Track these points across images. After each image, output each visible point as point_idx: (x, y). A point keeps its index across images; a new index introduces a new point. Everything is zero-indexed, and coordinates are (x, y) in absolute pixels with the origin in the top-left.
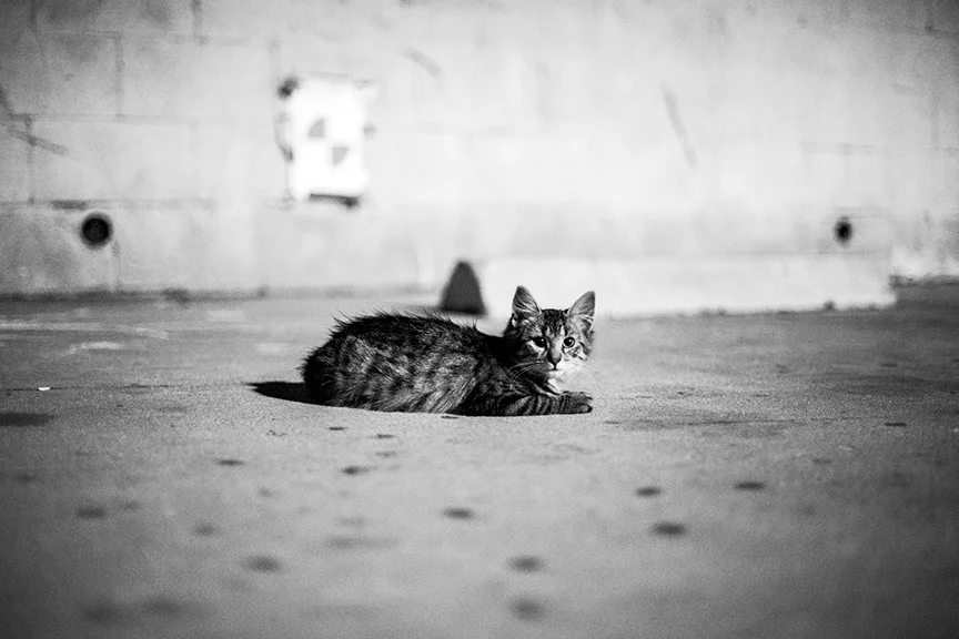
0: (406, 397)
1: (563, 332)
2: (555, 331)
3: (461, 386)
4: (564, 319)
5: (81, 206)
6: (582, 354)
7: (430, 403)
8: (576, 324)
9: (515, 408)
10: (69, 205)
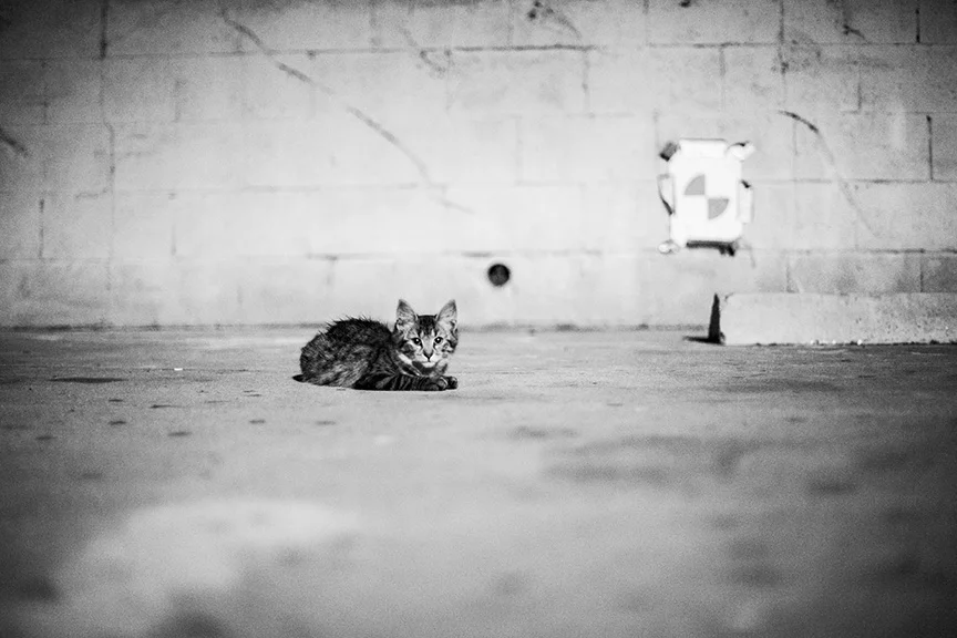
0: (329, 375)
1: (433, 333)
2: (428, 333)
3: (358, 369)
4: (434, 324)
5: (486, 255)
6: (450, 349)
7: (341, 380)
8: (444, 325)
9: (382, 383)
10: (477, 255)
